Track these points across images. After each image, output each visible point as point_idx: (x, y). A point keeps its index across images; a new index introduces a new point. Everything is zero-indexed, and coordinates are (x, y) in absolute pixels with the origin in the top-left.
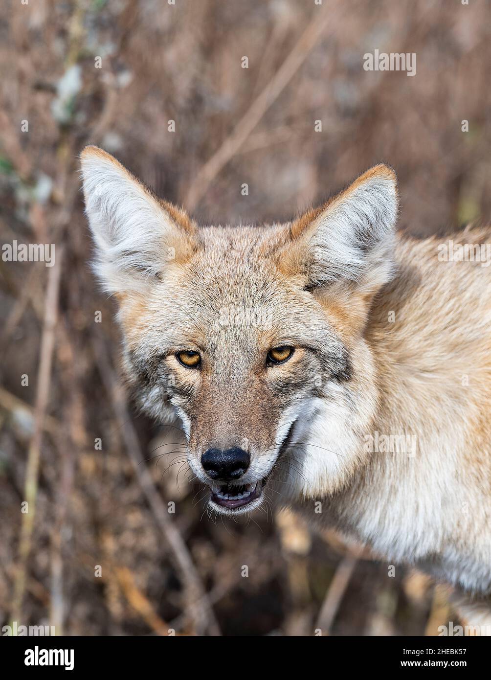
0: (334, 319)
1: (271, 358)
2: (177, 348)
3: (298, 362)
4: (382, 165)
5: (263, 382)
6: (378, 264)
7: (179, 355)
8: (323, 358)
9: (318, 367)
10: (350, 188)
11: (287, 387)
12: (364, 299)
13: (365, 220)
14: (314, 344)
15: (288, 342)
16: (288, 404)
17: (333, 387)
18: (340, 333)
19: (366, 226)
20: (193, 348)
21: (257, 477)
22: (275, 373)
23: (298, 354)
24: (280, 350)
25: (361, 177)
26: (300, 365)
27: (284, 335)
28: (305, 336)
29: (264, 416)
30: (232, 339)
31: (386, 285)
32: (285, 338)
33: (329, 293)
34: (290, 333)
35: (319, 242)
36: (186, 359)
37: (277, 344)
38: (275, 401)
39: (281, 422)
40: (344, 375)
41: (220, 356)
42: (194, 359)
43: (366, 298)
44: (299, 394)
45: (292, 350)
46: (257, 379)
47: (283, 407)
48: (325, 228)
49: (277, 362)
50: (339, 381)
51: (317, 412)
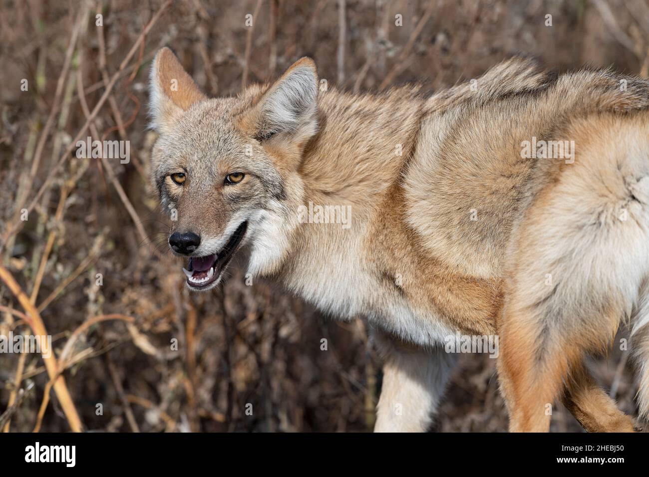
0: (274, 159)
1: (229, 179)
2: (172, 172)
3: (247, 183)
4: (306, 57)
5: (220, 194)
6: (307, 123)
7: (173, 176)
8: (265, 183)
9: (262, 189)
10: (286, 73)
11: (237, 199)
12: (298, 146)
13: (297, 94)
14: (258, 173)
15: (239, 170)
16: (239, 209)
17: (274, 204)
18: (278, 168)
19: (298, 97)
20: (181, 170)
21: (206, 252)
22: (229, 190)
23: (247, 178)
24: (236, 175)
25: (292, 66)
26: (248, 186)
27: (238, 166)
28: (252, 168)
29: (217, 215)
30: (204, 167)
31: (313, 137)
32: (238, 168)
33: (274, 141)
34: (241, 165)
35: (267, 109)
36: (178, 179)
37: (231, 171)
38: (228, 206)
39: (232, 221)
40: (281, 196)
41: (195, 176)
42: (183, 179)
43: (300, 146)
44: (247, 205)
45: (243, 175)
46: (216, 192)
47: (234, 211)
48: (271, 99)
49: (233, 183)
50: (279, 200)
51: (263, 218)
